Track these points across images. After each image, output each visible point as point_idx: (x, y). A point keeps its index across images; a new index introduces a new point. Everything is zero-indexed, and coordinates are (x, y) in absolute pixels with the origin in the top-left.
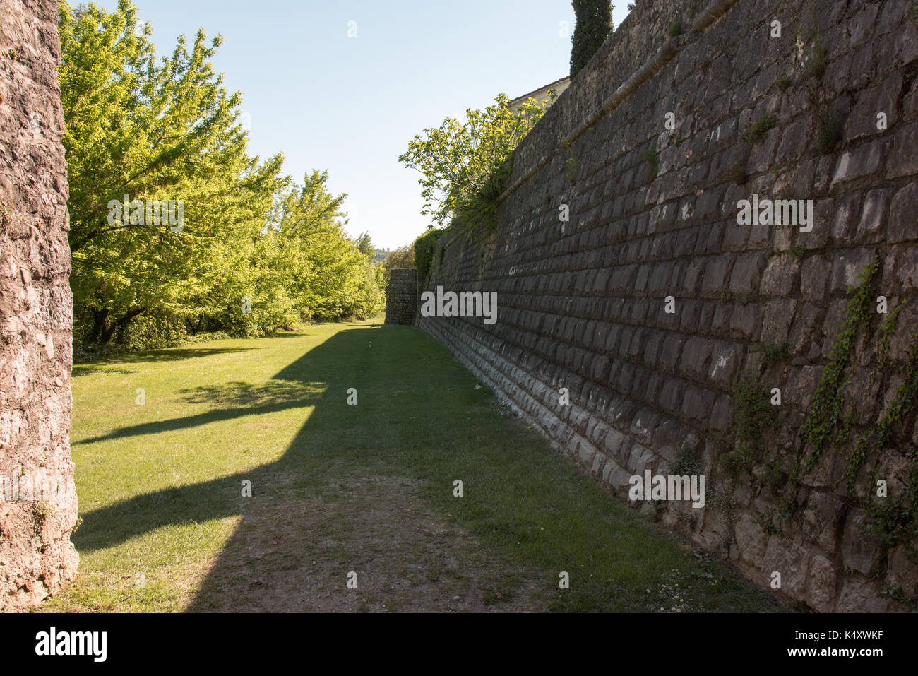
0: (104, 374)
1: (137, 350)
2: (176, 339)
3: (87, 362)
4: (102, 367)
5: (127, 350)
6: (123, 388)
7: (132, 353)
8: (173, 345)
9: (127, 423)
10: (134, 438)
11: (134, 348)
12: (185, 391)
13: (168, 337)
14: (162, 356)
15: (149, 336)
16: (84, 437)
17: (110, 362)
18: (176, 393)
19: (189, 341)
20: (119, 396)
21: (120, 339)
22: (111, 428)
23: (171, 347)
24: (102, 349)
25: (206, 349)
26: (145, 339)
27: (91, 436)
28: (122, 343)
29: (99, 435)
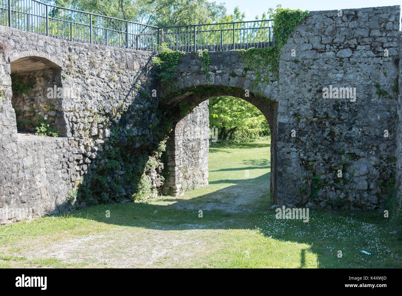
0: (221, 153)
1: (237, 143)
2: (254, 138)
3: (217, 147)
4: (222, 150)
5: (233, 143)
6: (226, 158)
7: (235, 144)
8: (252, 141)
9: (223, 168)
10: (224, 172)
11: (235, 142)
12: (245, 161)
13: (251, 137)
14: (246, 146)
15: (243, 137)
16: (212, 170)
17: (225, 148)
18: (241, 161)
19: (260, 139)
20: (224, 160)
21: (230, 138)
22: (219, 169)
23: (251, 142)
24: (223, 142)
25: (265, 144)
26: (241, 138)
27: (214, 170)
28: (231, 139)
29: (216, 170)
